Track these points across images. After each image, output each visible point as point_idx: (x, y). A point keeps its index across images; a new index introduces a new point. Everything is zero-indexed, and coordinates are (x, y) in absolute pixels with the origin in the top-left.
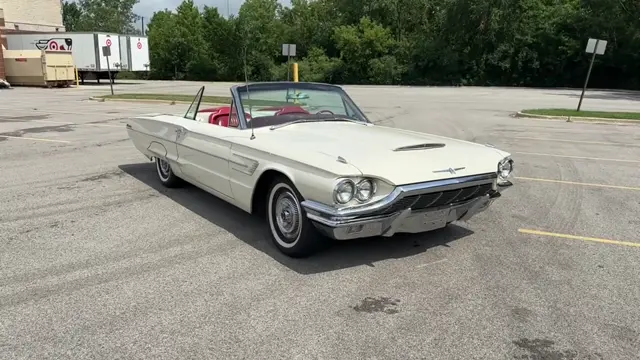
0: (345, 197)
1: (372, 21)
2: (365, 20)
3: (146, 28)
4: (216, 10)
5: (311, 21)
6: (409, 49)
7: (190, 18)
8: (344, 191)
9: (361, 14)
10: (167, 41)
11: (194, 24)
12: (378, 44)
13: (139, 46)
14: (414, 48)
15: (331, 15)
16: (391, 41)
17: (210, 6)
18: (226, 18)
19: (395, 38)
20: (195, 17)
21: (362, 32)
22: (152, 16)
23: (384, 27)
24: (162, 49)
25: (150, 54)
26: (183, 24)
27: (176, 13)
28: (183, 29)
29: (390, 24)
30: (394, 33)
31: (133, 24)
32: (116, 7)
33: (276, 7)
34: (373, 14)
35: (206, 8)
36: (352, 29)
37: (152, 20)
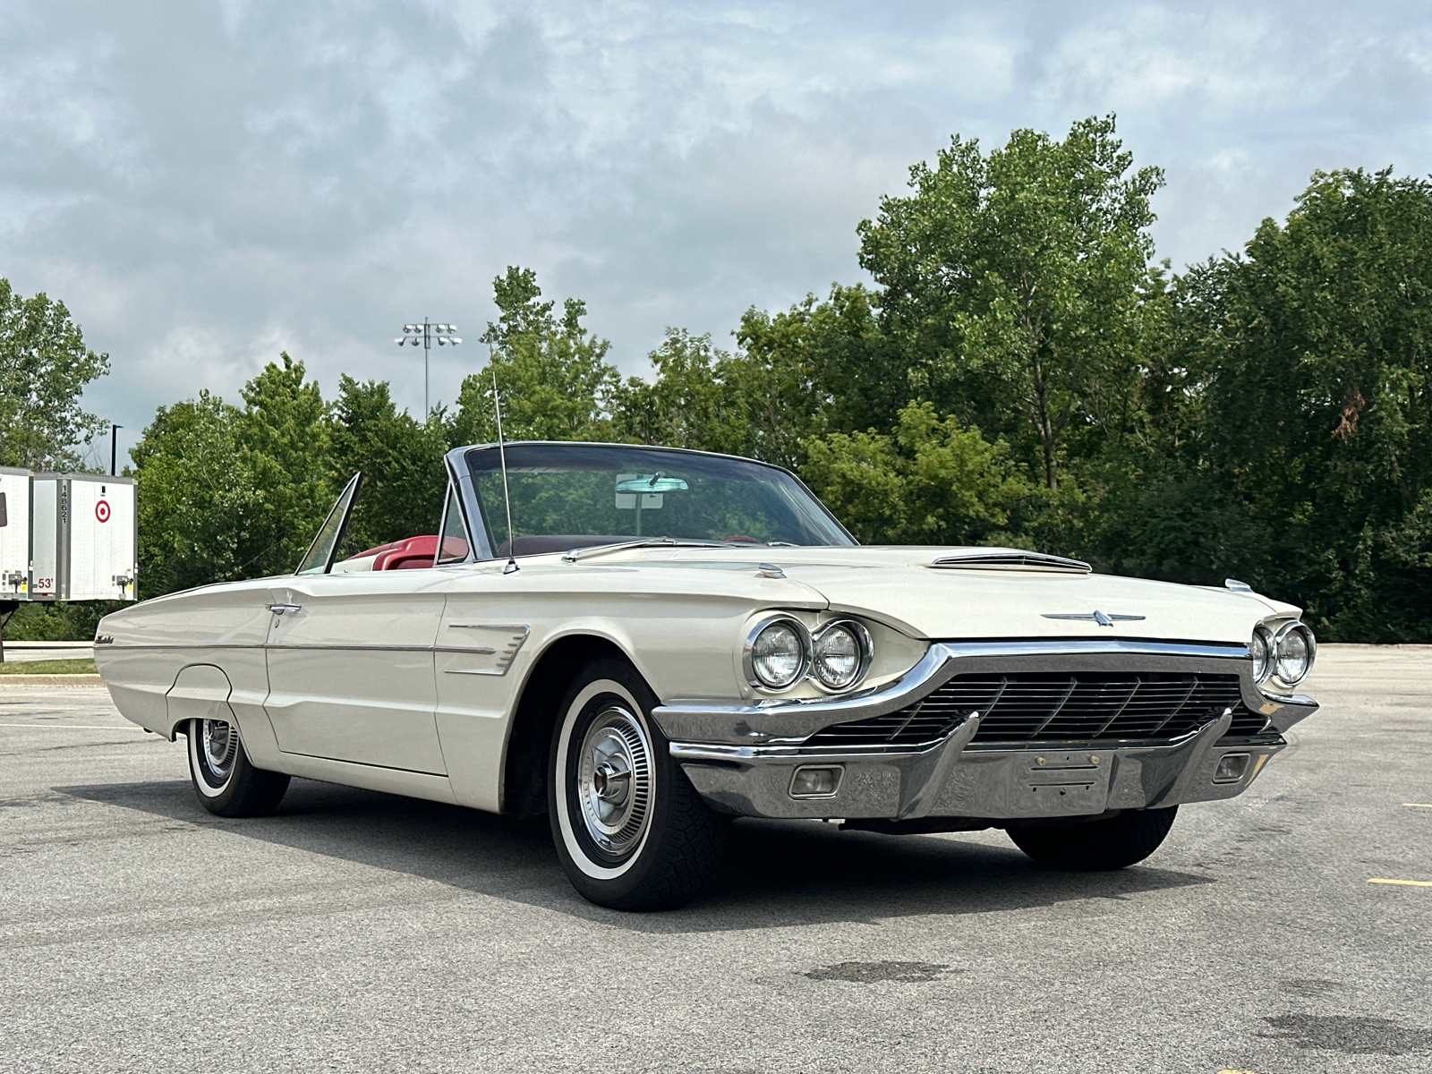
0: (781, 666)
1: (942, 419)
2: (915, 413)
3: (126, 461)
4: (382, 391)
5: (725, 421)
6: (1083, 511)
7: (290, 423)
8: (776, 651)
9: (903, 394)
10: (202, 504)
11: (304, 439)
12: (968, 495)
13: (103, 512)
14: (1104, 507)
15: (797, 401)
16: (1018, 486)
17: (362, 380)
18: (420, 417)
19: (1034, 478)
20: (307, 417)
21: (909, 454)
22: (150, 421)
23: (990, 436)
24: (184, 531)
25: (138, 548)
26: (264, 442)
27: (242, 406)
28: (263, 458)
29: (1011, 429)
30: (1028, 455)
31: (79, 449)
32: (23, 391)
33: (597, 379)
34: (942, 395)
35: (347, 384)
36: (872, 443)
37: (152, 435)
